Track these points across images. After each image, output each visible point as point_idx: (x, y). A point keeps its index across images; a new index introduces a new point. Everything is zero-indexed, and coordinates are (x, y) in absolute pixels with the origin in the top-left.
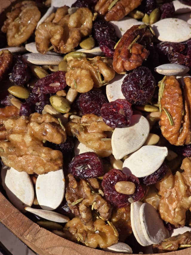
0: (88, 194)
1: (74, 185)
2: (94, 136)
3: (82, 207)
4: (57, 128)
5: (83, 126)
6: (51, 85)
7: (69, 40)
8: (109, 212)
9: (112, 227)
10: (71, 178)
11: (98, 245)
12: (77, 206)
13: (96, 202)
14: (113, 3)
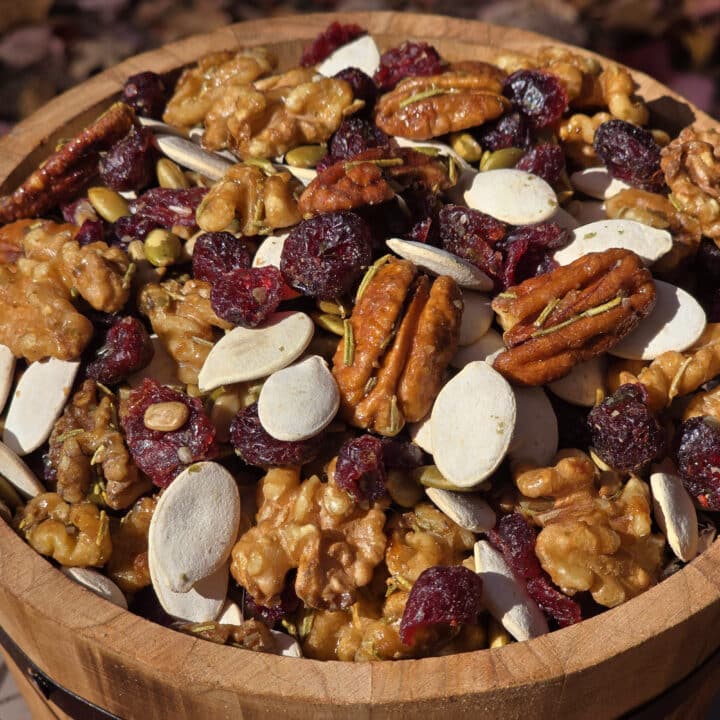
1: (83, 398)
2: (181, 324)
4: (109, 273)
5: (171, 298)
6: (172, 208)
7: (265, 133)
9: (101, 525)
10: (87, 386)
11: (52, 550)
13: (106, 445)
14: (417, 96)
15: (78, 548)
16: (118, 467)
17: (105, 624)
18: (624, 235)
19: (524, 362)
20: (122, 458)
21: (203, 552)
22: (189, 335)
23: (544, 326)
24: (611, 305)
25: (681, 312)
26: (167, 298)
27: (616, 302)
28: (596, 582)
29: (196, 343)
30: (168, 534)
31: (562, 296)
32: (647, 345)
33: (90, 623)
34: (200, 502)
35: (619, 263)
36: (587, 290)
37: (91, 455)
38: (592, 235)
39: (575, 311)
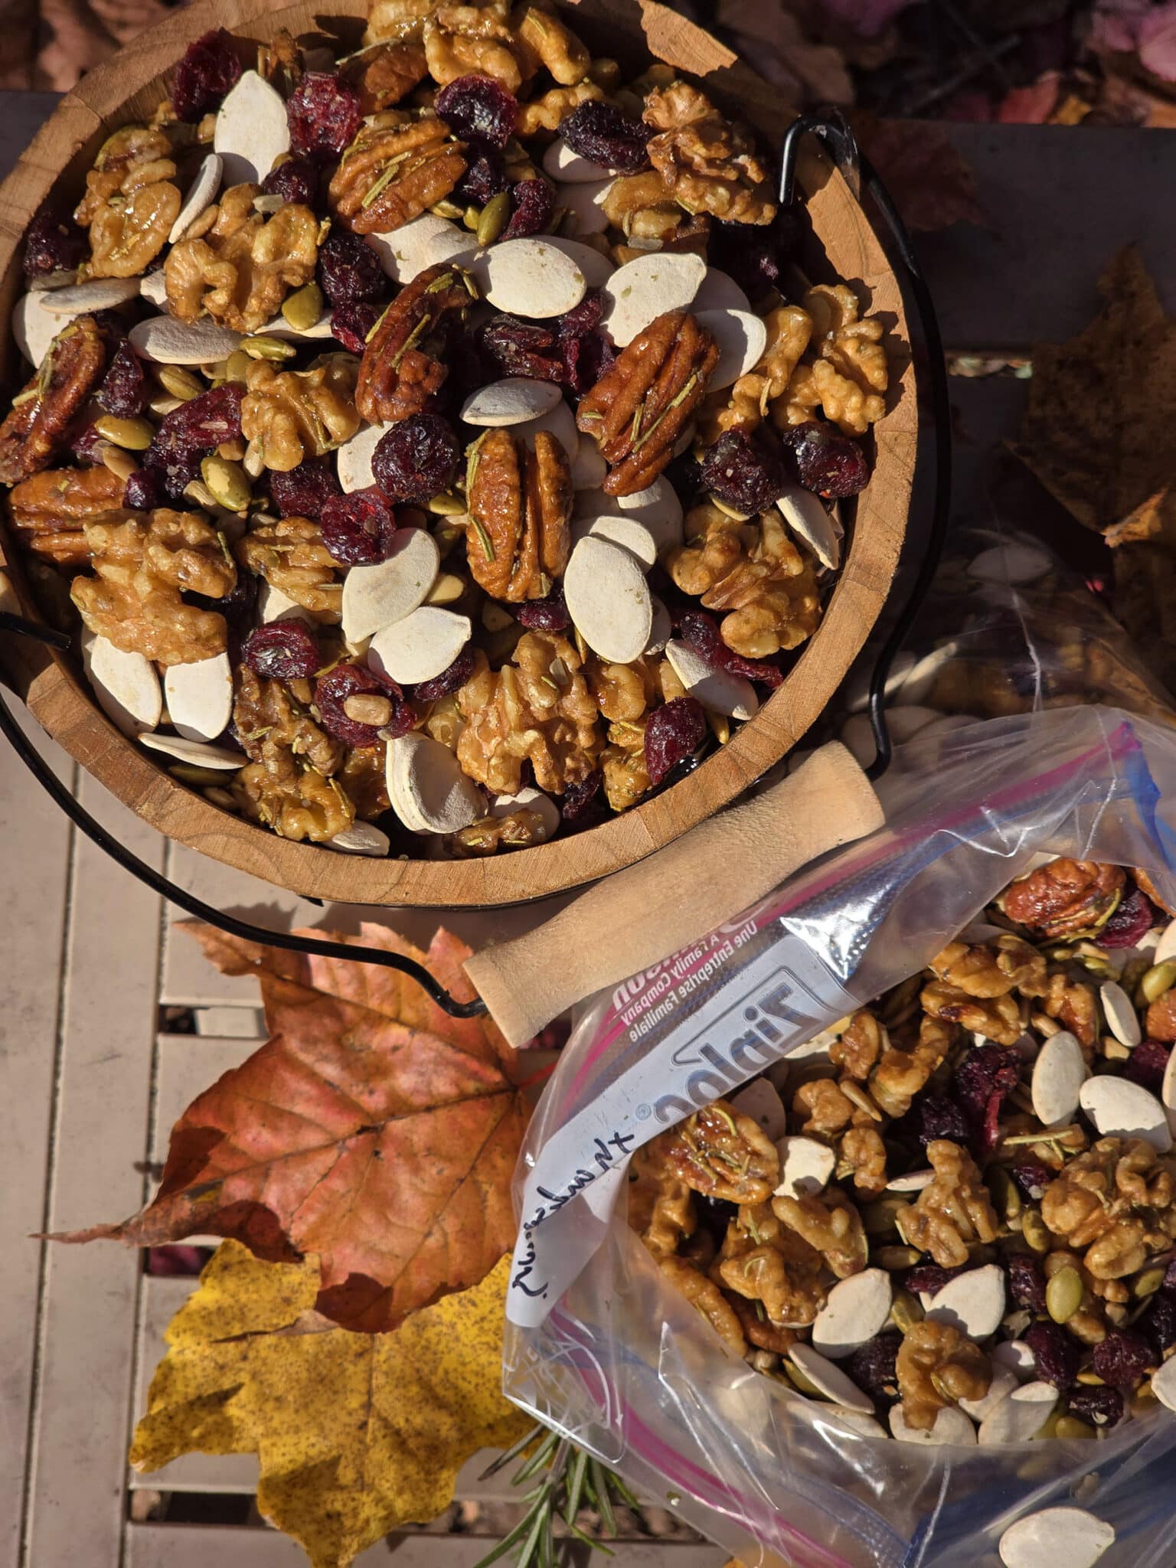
0: (285, 718)
1: (252, 692)
2: (304, 577)
3: (269, 748)
4: (215, 561)
5: (278, 552)
6: (202, 426)
7: (253, 304)
8: (332, 757)
9: (338, 795)
10: (246, 673)
11: (307, 833)
12: (261, 740)
14: (377, 189)
15: (332, 825)
16: (324, 753)
17: (398, 883)
18: (658, 278)
20: (325, 743)
22: (315, 586)
23: (640, 436)
24: (689, 386)
26: (275, 555)
27: (693, 380)
28: (782, 636)
29: (325, 591)
31: (643, 398)
33: (386, 888)
35: (679, 337)
36: (664, 383)
37: (290, 746)
38: (627, 291)
39: (662, 410)
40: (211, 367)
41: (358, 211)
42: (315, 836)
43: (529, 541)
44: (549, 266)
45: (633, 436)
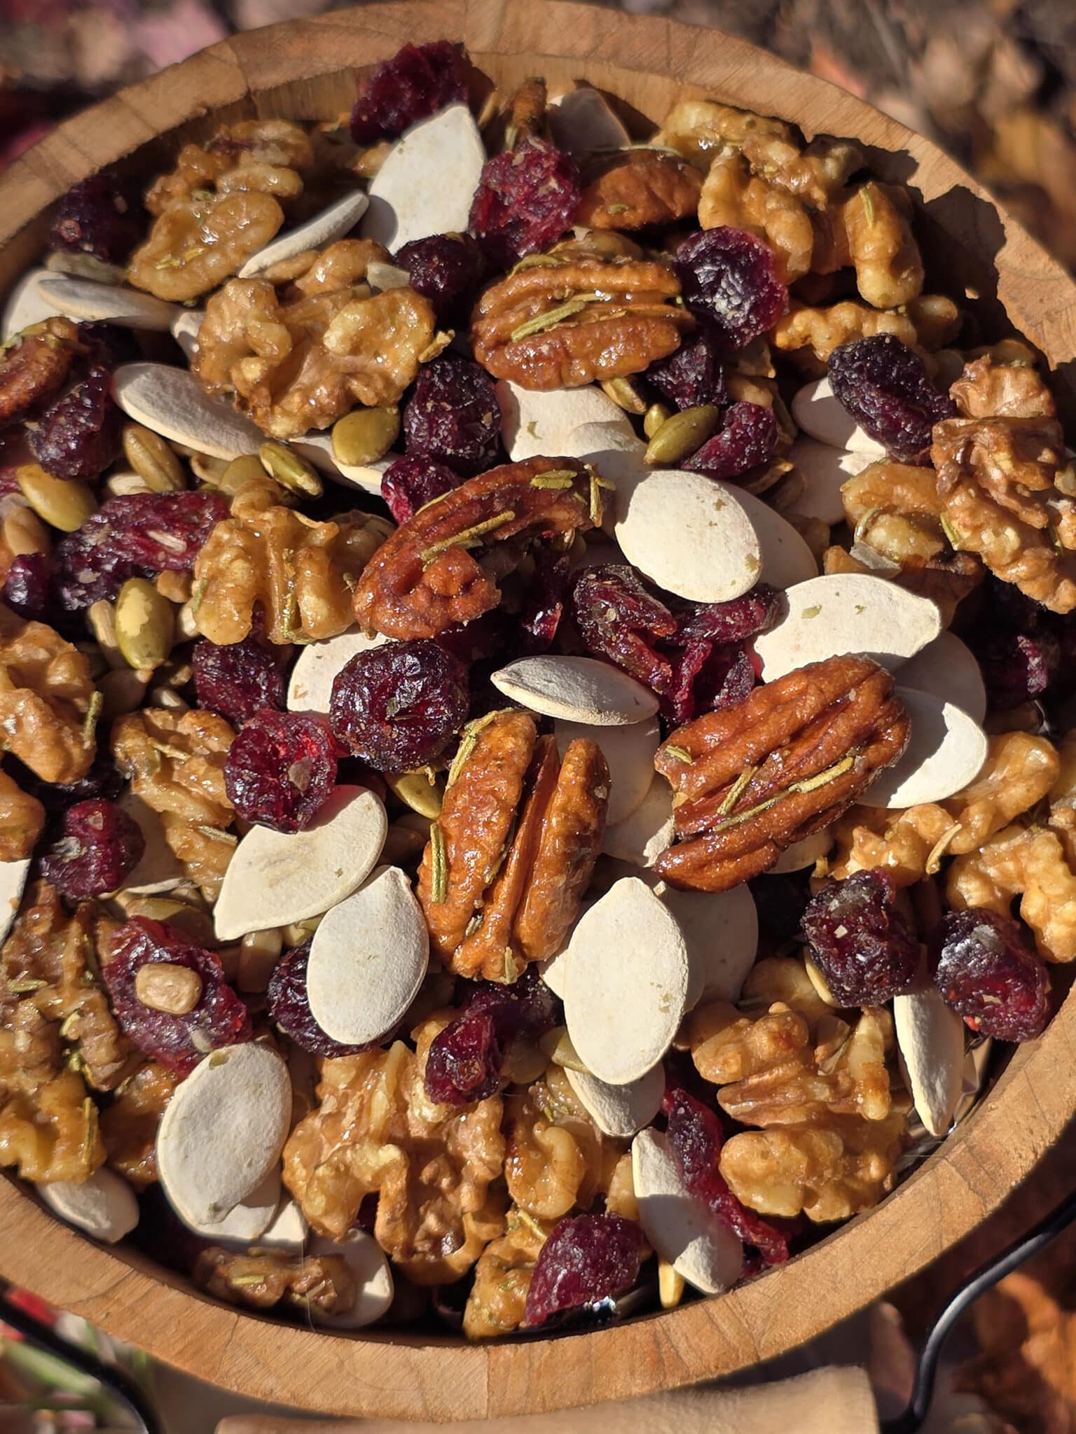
0: (69, 976)
1: (41, 921)
2: (182, 807)
6: (152, 534)
8: (115, 1061)
9: (87, 1126)
10: (45, 893)
11: (18, 1163)
13: (81, 1012)
14: (541, 321)
15: (58, 1167)
16: (103, 1050)
17: (104, 1296)
18: (865, 612)
19: (701, 866)
20: (108, 1036)
21: (240, 1168)
22: (195, 826)
23: (732, 812)
24: (835, 771)
25: (948, 741)
26: (158, 757)
27: (845, 765)
28: (809, 1196)
29: (206, 839)
30: (186, 1149)
31: (761, 760)
32: (895, 792)
33: (84, 1293)
34: (229, 1101)
35: (852, 696)
36: (801, 750)
37: (60, 1022)
38: (814, 611)
39: (781, 788)
40: (205, 461)
41: (501, 342)
42: (28, 1171)
43: (505, 888)
44: (721, 527)
45: (722, 810)
